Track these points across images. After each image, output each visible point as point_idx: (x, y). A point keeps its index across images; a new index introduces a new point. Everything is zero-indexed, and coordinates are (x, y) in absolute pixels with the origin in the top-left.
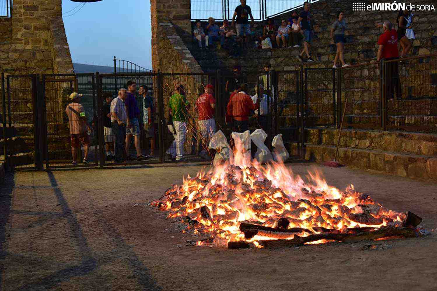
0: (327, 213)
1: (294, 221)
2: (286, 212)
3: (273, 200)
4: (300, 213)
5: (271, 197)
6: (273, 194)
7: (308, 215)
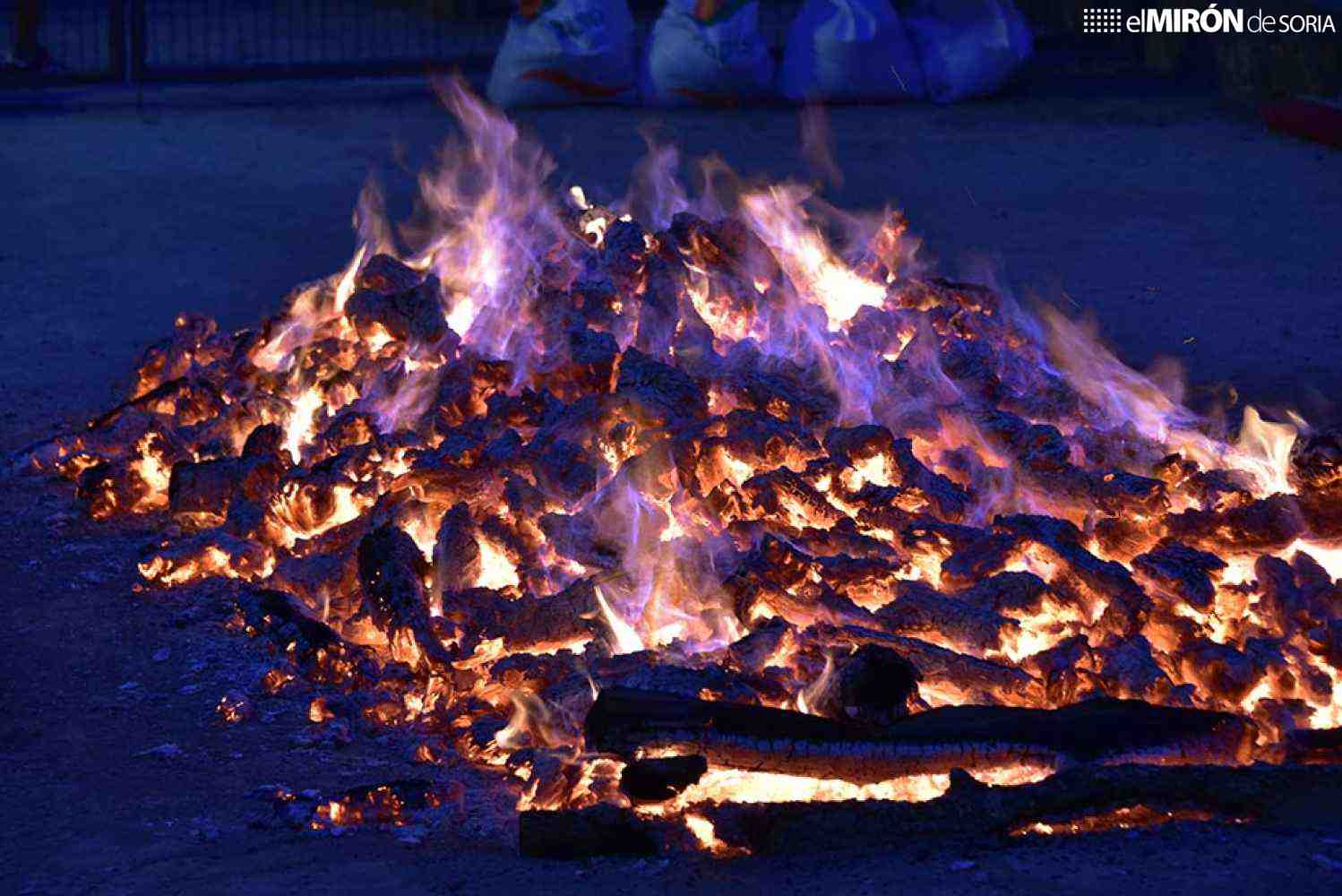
0: (1185, 610)
1: (959, 670)
2: (915, 599)
3: (838, 504)
4: (1008, 613)
5: (823, 484)
6: (839, 462)
7: (1056, 628)
